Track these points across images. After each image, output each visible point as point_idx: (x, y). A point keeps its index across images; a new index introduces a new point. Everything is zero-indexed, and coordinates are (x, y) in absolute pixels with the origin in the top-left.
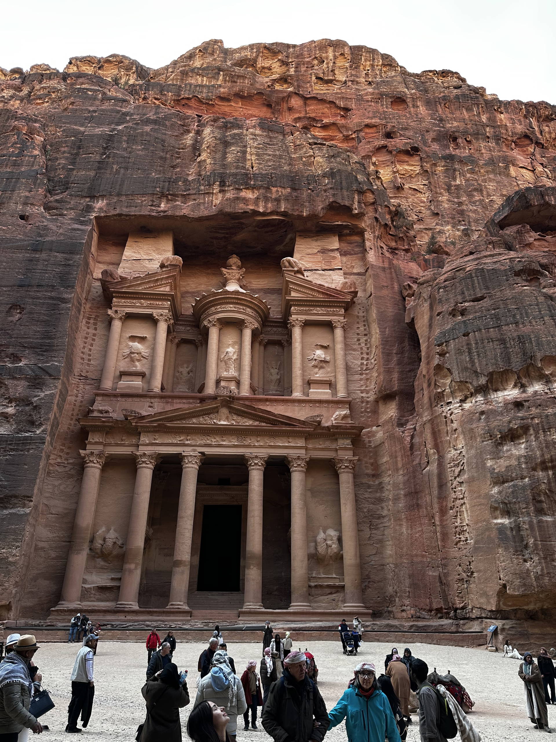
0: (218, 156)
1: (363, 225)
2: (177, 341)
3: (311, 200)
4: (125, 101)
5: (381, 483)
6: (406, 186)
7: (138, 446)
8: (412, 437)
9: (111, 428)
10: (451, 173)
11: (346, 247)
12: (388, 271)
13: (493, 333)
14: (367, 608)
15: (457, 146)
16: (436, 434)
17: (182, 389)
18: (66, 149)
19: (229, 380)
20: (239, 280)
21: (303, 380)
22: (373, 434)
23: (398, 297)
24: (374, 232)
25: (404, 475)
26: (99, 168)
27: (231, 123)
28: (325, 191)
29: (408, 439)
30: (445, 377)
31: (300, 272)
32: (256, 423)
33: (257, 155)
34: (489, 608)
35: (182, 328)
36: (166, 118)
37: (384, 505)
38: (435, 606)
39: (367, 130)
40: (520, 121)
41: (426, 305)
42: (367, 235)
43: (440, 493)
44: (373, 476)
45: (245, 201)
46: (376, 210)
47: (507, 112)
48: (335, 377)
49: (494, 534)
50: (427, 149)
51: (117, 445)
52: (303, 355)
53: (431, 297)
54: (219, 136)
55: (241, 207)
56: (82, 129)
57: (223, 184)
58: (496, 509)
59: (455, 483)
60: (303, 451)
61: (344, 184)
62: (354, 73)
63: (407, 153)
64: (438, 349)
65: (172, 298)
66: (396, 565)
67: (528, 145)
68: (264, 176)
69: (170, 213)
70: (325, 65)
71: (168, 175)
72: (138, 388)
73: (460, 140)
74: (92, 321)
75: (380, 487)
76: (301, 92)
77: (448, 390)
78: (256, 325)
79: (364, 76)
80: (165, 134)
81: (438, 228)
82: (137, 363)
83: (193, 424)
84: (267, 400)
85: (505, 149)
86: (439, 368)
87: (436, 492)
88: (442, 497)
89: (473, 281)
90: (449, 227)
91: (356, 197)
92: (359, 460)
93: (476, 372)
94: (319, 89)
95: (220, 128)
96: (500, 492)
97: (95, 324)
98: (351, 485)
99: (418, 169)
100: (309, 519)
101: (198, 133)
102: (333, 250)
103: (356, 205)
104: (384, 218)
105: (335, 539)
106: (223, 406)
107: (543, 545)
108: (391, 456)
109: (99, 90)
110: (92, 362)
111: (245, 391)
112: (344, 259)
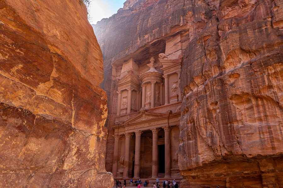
0: (141, 26)
1: (188, 27)
3: (165, 29)
7: (125, 131)
21: (169, 97)
24: (193, 28)
28: (170, 22)
31: (165, 57)
32: (153, 117)
42: (191, 30)
45: (145, 40)
46: (194, 18)
48: (179, 93)
51: (121, 132)
52: (169, 88)
54: (142, 18)
55: (144, 43)
57: (140, 37)
60: (167, 124)
61: (176, 16)
69: (128, 54)
72: (124, 114)
74: (116, 96)
78: (157, 81)
82: (125, 106)
83: (137, 121)
84: (156, 109)
91: (182, 18)
95: (145, 13)
97: (117, 96)
102: (178, 43)
103: (182, 22)
104: (198, 19)
106: (144, 114)
107: (188, 152)
111: (152, 107)
112: (184, 43)
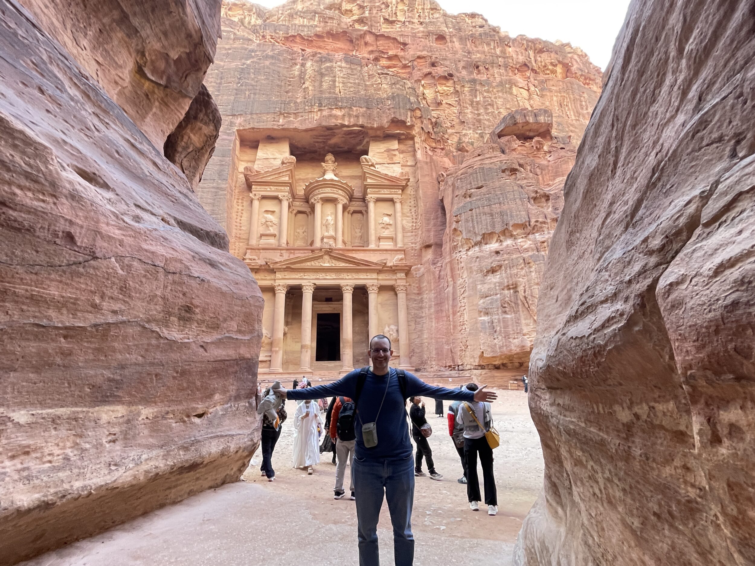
0: (317, 84)
1: (414, 133)
2: (295, 212)
3: (379, 116)
4: (250, 40)
5: (422, 298)
6: (444, 102)
7: (275, 280)
8: (440, 271)
9: (258, 269)
10: (474, 92)
11: (403, 147)
12: (429, 164)
13: (487, 209)
14: (412, 367)
15: (479, 72)
16: (452, 270)
17: (299, 243)
18: (212, 80)
19: (329, 237)
20: (333, 170)
21: (376, 237)
22: (419, 269)
23: (436, 182)
24: (421, 138)
25: (434, 293)
26: (236, 94)
27: (325, 58)
28: (389, 109)
29: (438, 272)
30: (458, 235)
31: (372, 165)
32: (347, 265)
33: (343, 83)
34: (474, 364)
35: (298, 203)
36: (280, 54)
37: (423, 310)
38: (448, 364)
39: (419, 60)
40: (522, 53)
41: (451, 189)
42: (417, 139)
43: (453, 304)
44: (418, 294)
45: (336, 117)
46: (422, 122)
47: (514, 46)
48: (396, 234)
49: (479, 325)
50: (458, 75)
51: (264, 279)
52: (375, 220)
53: (453, 184)
54: (316, 69)
55: (333, 122)
56: (222, 63)
57: (320, 105)
58: (481, 312)
59: (461, 298)
60: (376, 281)
61: (401, 104)
62: (410, 15)
63: (445, 78)
64: (455, 219)
65: (291, 185)
66: (429, 344)
67: (525, 71)
68: (348, 99)
69: (286, 126)
70: (390, 9)
71: (284, 99)
72: (272, 244)
73: (480, 68)
74: (240, 201)
75: (422, 301)
76: (373, 31)
77: (460, 244)
78: (345, 201)
79: (417, 17)
80: (280, 67)
81: (464, 132)
83: (308, 266)
84: (353, 250)
85: (510, 74)
86: (455, 230)
87: (451, 302)
88: (454, 306)
89: (477, 176)
90: (471, 131)
91: (409, 113)
92: (410, 285)
93: (475, 233)
94: (385, 29)
95: (317, 62)
96: (484, 303)
97: (242, 203)
98: (404, 300)
99: (452, 89)
100: (380, 320)
101: (303, 65)
102: (394, 150)
103: (409, 119)
104: (427, 128)
105: (395, 330)
106: (325, 254)
107: (504, 331)
108: (428, 282)
109: (231, 32)
110: (242, 228)
111: (340, 245)
112: (402, 156)
